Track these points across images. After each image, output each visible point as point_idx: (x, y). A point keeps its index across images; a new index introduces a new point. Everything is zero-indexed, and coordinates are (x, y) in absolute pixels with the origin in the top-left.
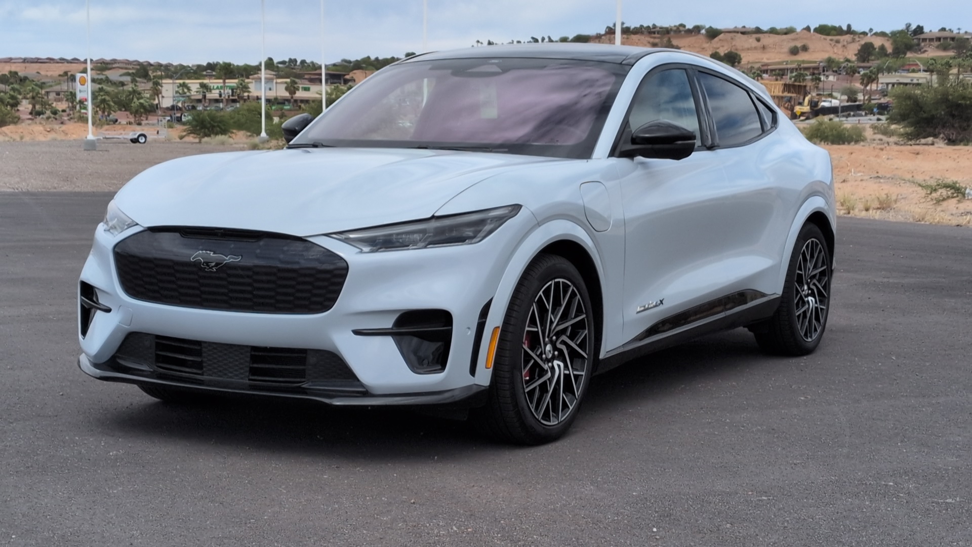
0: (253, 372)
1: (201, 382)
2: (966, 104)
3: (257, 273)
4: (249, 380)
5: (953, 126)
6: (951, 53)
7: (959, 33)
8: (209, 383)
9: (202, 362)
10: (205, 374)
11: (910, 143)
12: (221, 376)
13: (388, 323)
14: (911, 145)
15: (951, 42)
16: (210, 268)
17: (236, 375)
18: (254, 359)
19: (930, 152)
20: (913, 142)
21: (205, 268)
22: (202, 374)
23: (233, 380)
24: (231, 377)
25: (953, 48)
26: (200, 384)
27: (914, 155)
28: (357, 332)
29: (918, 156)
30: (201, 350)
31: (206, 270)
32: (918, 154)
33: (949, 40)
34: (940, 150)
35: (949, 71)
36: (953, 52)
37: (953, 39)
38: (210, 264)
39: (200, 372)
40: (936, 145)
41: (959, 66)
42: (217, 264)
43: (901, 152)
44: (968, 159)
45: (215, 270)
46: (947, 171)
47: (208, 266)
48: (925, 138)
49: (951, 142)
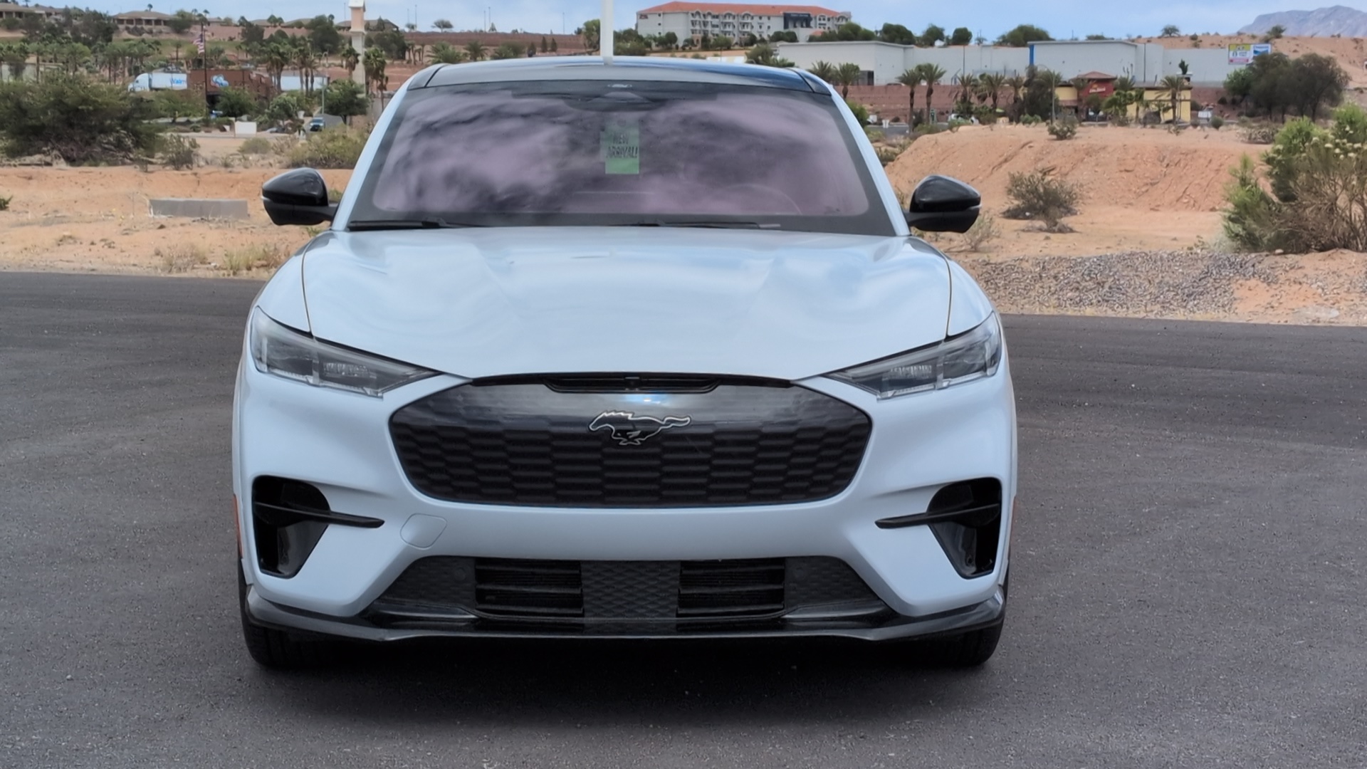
0: (685, 601)
1: (580, 628)
2: (88, 110)
3: (723, 443)
4: (678, 615)
5: (72, 139)
6: (19, 35)
7: (27, 6)
8: (599, 629)
9: (581, 596)
10: (586, 614)
11: (13, 163)
12: (622, 615)
13: (921, 506)
14: (15, 166)
15: (18, 19)
16: (629, 440)
17: (652, 611)
18: (686, 581)
19: (47, 176)
20: (17, 161)
21: (620, 440)
22: (582, 615)
23: (648, 619)
24: (642, 615)
25: (21, 27)
26: (581, 632)
27: (25, 181)
28: (882, 524)
29: (31, 181)
30: (580, 575)
31: (621, 443)
32: (30, 178)
33: (14, 15)
34: (62, 173)
35: (25, 59)
36: (23, 33)
37: (19, 14)
38: (628, 433)
39: (580, 612)
40: (55, 166)
41: (39, 53)
42: (643, 434)
43: (5, 176)
44: (102, 185)
45: (639, 443)
46: (76, 202)
47: (627, 437)
48: (30, 154)
49: (71, 161)
